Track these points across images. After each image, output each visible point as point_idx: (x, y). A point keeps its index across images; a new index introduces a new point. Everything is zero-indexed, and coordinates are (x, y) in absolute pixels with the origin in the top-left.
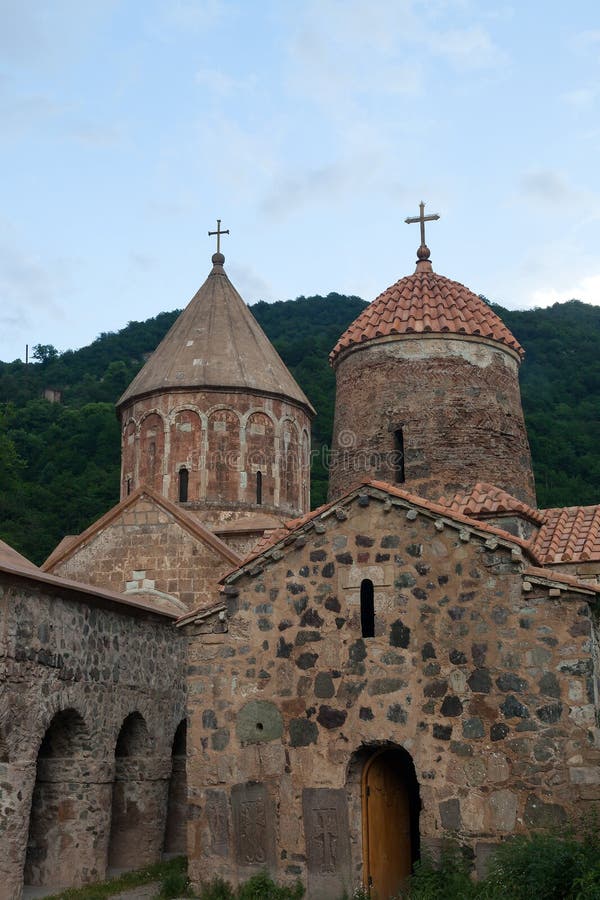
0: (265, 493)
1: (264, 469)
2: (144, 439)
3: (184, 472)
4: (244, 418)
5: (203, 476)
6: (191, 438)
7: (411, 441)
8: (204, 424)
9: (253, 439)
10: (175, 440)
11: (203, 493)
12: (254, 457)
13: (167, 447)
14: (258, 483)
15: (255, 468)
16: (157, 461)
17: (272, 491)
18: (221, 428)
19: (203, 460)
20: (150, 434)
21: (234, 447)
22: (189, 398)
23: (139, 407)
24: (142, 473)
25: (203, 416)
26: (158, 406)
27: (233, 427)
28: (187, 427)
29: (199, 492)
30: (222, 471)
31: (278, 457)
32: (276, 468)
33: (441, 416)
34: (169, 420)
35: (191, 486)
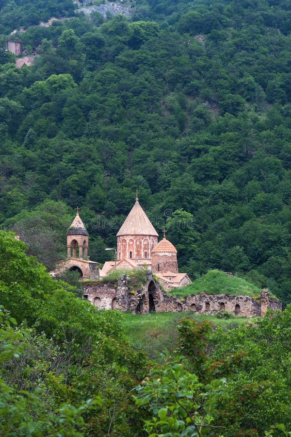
0: (147, 256)
1: (147, 251)
2: (123, 245)
3: (131, 252)
4: (143, 241)
5: (135, 253)
6: (132, 245)
7: (160, 266)
8: (135, 242)
9: (144, 245)
10: (129, 245)
11: (135, 256)
12: (145, 248)
13: (128, 247)
14: (146, 254)
15: (145, 251)
16: (125, 249)
17: (149, 255)
18: (138, 243)
19: (135, 250)
20: (124, 243)
21: (141, 247)
22: (132, 237)
23: (121, 237)
24: (123, 251)
25: (135, 241)
26: (125, 238)
27: (140, 243)
28: (131, 243)
29: (134, 256)
30: (138, 251)
31: (150, 248)
32: (149, 250)
33: (164, 263)
34: (128, 241)
35: (132, 255)
